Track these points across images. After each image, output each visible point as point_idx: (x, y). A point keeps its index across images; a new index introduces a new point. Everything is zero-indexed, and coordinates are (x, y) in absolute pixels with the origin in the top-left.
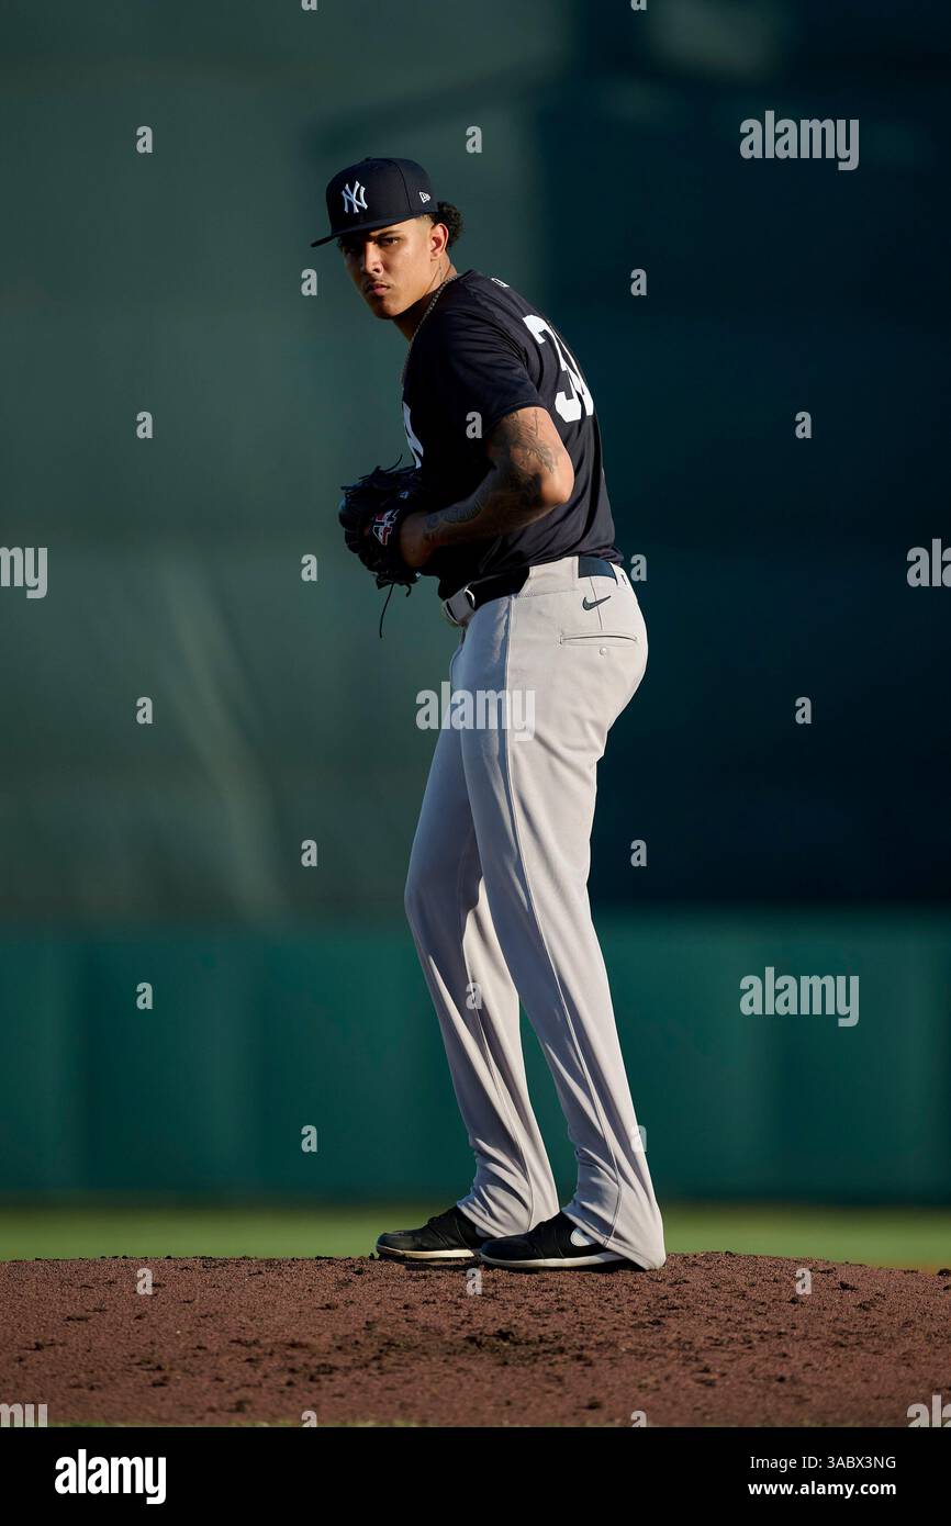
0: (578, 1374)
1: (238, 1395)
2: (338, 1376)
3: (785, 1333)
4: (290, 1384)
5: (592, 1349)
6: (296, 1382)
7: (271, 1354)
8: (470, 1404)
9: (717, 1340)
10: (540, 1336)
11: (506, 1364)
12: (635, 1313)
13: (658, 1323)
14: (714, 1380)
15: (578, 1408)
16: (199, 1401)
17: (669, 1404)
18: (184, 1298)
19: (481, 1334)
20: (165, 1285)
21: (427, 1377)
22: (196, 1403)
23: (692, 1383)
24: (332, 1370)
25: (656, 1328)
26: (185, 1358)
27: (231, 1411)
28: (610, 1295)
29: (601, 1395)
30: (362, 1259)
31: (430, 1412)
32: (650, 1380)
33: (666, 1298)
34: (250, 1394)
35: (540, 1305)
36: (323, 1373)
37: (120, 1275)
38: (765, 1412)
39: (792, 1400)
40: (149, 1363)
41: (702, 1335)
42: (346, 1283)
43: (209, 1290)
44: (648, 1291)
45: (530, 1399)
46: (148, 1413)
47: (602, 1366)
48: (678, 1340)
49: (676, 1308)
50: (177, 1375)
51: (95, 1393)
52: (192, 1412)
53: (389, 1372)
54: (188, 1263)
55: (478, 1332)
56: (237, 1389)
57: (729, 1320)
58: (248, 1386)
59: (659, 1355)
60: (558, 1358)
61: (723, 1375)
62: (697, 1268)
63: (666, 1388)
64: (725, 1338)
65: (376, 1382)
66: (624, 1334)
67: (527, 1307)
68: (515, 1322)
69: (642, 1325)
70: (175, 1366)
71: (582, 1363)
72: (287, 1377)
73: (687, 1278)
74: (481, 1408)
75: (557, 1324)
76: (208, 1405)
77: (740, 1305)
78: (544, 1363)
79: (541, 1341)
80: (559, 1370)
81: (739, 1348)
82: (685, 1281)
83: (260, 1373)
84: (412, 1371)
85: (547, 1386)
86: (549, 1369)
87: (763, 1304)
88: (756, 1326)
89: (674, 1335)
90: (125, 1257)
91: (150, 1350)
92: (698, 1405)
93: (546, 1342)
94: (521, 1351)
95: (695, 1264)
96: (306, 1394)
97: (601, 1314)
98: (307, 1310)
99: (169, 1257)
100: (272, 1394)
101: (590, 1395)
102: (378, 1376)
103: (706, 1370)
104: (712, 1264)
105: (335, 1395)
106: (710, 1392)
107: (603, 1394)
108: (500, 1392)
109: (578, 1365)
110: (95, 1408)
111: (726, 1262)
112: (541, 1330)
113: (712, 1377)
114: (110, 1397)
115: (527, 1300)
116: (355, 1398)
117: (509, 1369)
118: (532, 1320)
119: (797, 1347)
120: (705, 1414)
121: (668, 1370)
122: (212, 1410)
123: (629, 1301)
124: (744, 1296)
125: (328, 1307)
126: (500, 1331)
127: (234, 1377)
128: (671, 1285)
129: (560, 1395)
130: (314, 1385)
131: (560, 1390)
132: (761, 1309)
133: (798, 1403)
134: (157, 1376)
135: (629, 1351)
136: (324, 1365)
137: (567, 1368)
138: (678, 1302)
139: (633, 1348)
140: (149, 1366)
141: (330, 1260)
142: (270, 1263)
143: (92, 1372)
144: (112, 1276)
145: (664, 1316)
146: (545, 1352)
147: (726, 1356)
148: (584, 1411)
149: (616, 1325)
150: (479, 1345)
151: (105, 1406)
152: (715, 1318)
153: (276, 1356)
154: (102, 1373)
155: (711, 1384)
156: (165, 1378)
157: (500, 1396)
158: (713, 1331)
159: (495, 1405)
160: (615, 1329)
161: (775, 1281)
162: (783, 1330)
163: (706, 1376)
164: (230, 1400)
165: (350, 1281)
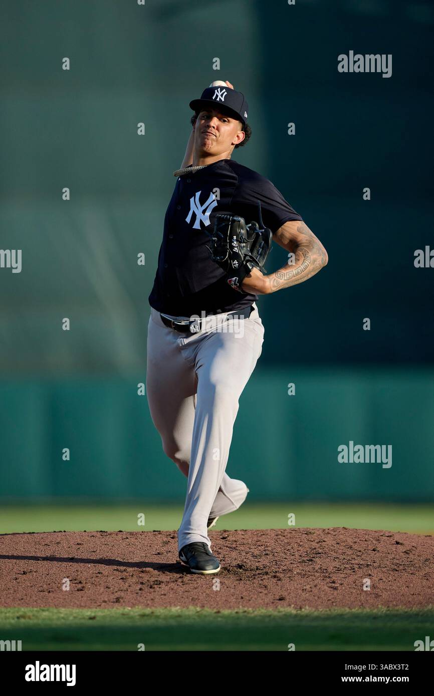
0: (274, 584)
1: (117, 595)
2: (163, 586)
3: (370, 565)
4: (141, 589)
5: (281, 572)
6: (143, 588)
7: (132, 576)
8: (224, 599)
9: (339, 568)
10: (257, 567)
11: (241, 579)
12: (300, 556)
13: (311, 560)
14: (337, 587)
15: (274, 600)
16: (99, 597)
17: (316, 598)
18: (92, 550)
19: (229, 566)
20: (83, 544)
21: (204, 586)
22: (98, 599)
23: (327, 588)
24: (160, 583)
25: (310, 563)
26: (92, 578)
27: (114, 602)
28: (289, 547)
29: (285, 594)
30: (174, 532)
31: (206, 602)
32: (308, 587)
33: (315, 549)
34: (122, 594)
35: (257, 552)
36: (156, 585)
37: (62, 539)
38: (361, 601)
39: (373, 596)
40: (75, 580)
41: (331, 565)
42: (167, 543)
43: (103, 546)
44: (306, 546)
45: (252, 596)
46: (75, 603)
47: (286, 581)
48: (320, 568)
49: (320, 554)
50: (89, 585)
51: (50, 594)
52: (95, 603)
53: (187, 584)
54: (95, 534)
55: (228, 565)
56: (116, 592)
57: (344, 559)
58: (122, 590)
59: (311, 575)
60: (265, 577)
61: (341, 584)
62: (330, 535)
63: (315, 590)
64: (342, 567)
65: (181, 589)
66: (296, 565)
67: (251, 553)
68: (245, 560)
69: (304, 561)
70: (87, 582)
71: (276, 579)
72: (140, 586)
73: (324, 540)
74: (229, 600)
75: (264, 561)
76: (102, 599)
77: (349, 552)
78: (258, 579)
79: (257, 569)
80: (265, 582)
81: (349, 571)
82: (324, 541)
83: (127, 584)
84: (198, 583)
85: (260, 590)
86: (260, 582)
87: (360, 551)
88: (356, 562)
89: (319, 566)
90: (65, 531)
91: (76, 574)
92: (330, 598)
93: (259, 569)
94: (248, 574)
95: (328, 533)
96: (149, 594)
97: (285, 556)
98: (148, 555)
99: (85, 531)
100: (132, 594)
101: (280, 594)
102: (182, 586)
103: (334, 582)
104: (336, 533)
105: (162, 595)
106: (336, 592)
107: (286, 594)
108: (238, 593)
109: (275, 580)
110: (51, 601)
111: (343, 532)
112: (257, 564)
113: (336, 585)
114: (57, 596)
115: (251, 550)
116: (171, 596)
117: (242, 582)
118: (253, 559)
119: (376, 572)
120: (333, 602)
121: (316, 582)
122: (105, 602)
123: (298, 550)
124: (351, 548)
125: (159, 554)
126: (238, 564)
127: (115, 587)
128: (318, 543)
129: (266, 594)
130: (152, 590)
131: (266, 592)
132: (359, 554)
133: (376, 597)
134: (80, 586)
135: (298, 574)
136: (157, 581)
137: (270, 582)
138: (320, 551)
139: (300, 572)
140: (75, 582)
141: (160, 533)
142: (131, 534)
143: (49, 584)
144: (59, 540)
145: (314, 557)
146: (259, 574)
147: (343, 576)
148: (277, 601)
149: (292, 562)
150: (229, 571)
151: (55, 600)
152: (338, 558)
153: (135, 576)
154: (54, 585)
155: (336, 589)
156: (83, 587)
157: (238, 595)
158: (337, 564)
159: (235, 599)
160: (291, 563)
161: (366, 541)
162: (369, 563)
163: (333, 585)
164: (113, 597)
165: (169, 542)
